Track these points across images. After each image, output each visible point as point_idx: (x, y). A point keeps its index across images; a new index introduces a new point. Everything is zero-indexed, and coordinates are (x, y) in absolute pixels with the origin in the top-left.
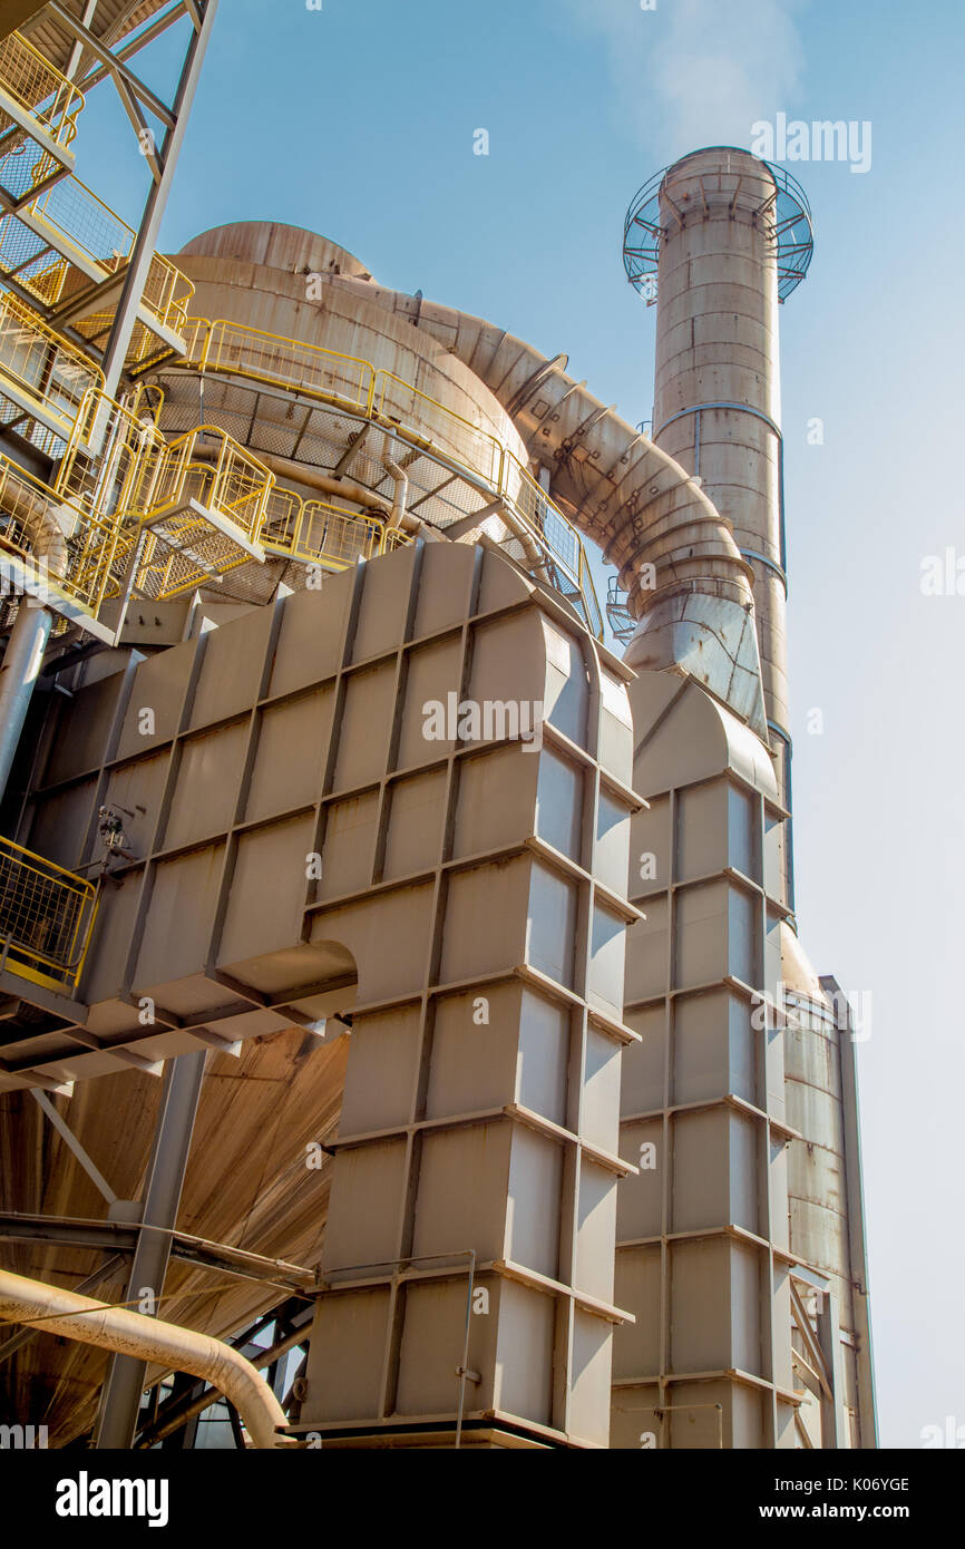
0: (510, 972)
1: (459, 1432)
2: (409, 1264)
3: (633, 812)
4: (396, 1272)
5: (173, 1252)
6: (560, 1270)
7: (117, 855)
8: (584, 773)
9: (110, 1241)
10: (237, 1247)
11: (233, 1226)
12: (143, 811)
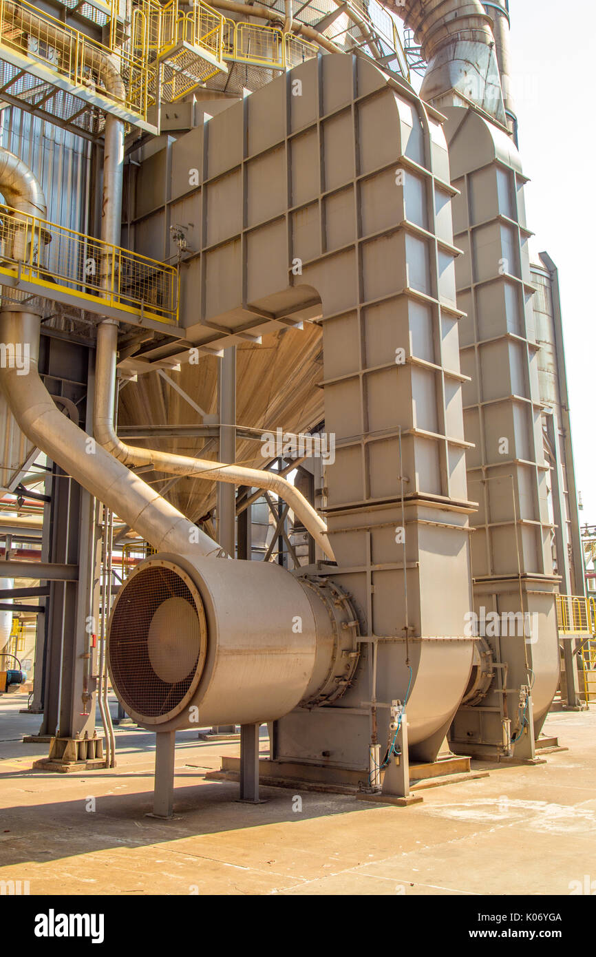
0: (401, 292)
1: (403, 502)
2: (368, 435)
3: (452, 197)
4: (363, 438)
5: (237, 435)
6: (439, 428)
7: (185, 251)
8: (425, 181)
9: (207, 433)
10: (262, 428)
11: (258, 419)
12: (193, 226)
